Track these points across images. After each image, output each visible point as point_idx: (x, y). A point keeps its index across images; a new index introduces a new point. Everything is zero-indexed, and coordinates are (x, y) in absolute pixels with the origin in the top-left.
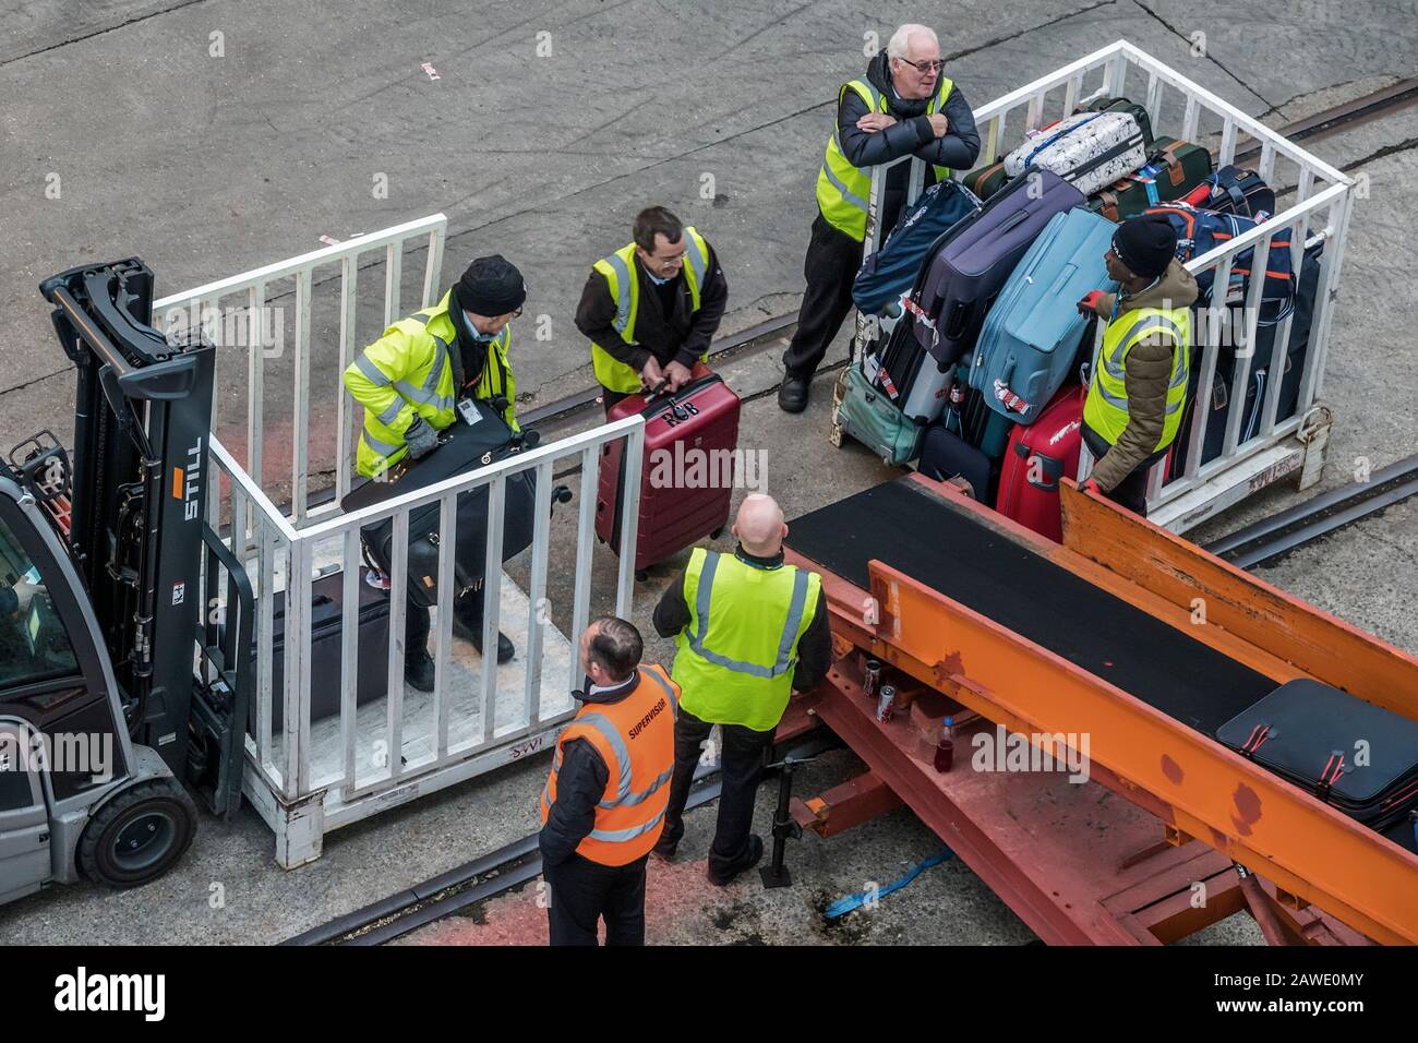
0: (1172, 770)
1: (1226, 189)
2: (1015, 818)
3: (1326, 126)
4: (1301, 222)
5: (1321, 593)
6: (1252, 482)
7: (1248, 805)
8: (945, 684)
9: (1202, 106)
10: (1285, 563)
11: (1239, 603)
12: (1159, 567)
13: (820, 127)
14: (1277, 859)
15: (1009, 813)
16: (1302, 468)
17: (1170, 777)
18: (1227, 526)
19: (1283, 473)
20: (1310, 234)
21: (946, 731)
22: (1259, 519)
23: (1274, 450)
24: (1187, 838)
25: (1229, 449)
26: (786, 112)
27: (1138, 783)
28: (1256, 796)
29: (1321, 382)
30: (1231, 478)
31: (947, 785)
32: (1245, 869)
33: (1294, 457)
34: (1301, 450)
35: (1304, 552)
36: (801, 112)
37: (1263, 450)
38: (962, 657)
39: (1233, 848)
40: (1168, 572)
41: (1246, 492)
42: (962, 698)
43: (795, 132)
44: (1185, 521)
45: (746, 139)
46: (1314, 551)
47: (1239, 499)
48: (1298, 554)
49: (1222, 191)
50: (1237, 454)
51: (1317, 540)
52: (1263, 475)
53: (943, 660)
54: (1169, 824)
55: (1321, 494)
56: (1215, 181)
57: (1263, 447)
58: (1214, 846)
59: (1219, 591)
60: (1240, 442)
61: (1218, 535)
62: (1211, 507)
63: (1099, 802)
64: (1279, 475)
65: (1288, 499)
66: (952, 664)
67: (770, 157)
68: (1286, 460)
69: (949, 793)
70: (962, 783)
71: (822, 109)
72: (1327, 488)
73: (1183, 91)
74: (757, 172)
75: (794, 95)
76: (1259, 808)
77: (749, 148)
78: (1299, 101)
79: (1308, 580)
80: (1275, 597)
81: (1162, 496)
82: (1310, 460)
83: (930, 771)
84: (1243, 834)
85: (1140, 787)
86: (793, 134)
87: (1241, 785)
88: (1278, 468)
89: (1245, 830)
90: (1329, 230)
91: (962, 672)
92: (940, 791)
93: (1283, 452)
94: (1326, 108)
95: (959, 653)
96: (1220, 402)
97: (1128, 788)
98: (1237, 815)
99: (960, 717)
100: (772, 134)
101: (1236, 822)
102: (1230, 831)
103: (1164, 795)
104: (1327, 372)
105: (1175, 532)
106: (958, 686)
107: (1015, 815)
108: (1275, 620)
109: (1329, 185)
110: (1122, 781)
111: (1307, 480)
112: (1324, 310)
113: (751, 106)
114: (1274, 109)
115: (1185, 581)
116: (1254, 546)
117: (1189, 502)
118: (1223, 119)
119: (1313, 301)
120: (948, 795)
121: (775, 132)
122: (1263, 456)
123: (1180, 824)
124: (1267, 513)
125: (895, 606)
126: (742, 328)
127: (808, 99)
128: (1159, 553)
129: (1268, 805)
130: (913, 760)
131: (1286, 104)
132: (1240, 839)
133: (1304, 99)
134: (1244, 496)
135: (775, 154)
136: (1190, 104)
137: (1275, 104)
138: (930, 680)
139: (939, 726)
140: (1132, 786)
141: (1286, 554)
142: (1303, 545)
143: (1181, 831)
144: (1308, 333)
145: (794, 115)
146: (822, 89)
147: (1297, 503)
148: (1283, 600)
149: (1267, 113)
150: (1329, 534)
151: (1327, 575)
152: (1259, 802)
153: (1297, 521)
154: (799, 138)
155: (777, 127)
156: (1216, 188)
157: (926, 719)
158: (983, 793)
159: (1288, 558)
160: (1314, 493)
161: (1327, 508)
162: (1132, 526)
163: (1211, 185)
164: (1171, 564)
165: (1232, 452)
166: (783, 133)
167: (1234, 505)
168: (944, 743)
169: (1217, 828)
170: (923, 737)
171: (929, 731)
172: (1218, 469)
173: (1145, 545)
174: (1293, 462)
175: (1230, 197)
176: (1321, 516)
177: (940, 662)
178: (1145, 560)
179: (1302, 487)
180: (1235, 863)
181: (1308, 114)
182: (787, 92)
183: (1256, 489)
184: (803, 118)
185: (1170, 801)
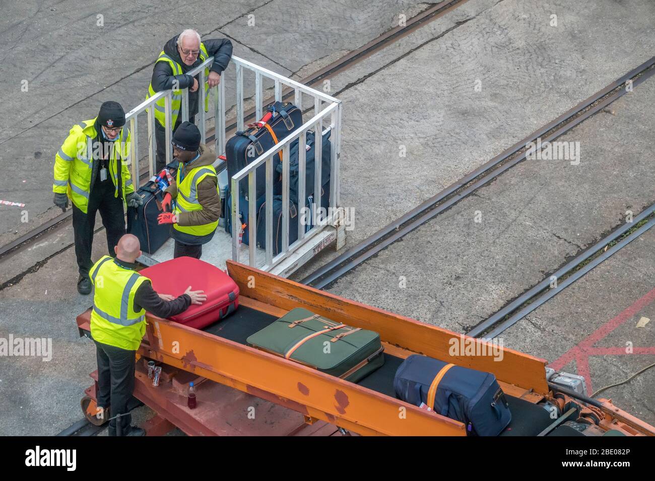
0: (303, 389)
1: (279, 113)
2: (231, 425)
3: (320, 78)
4: (319, 123)
5: (355, 297)
6: (314, 250)
7: (342, 400)
8: (188, 366)
9: (263, 76)
10: (336, 285)
11: (321, 306)
12: (280, 295)
13: (79, 113)
14: (360, 422)
15: (228, 423)
16: (336, 240)
17: (303, 393)
18: (306, 273)
19: (328, 244)
20: (324, 128)
21: (191, 389)
22: (320, 267)
23: (322, 233)
24: (315, 420)
25: (301, 235)
26: (62, 108)
27: (288, 398)
28: (345, 394)
29: (339, 198)
30: (304, 250)
31: (196, 414)
32: (344, 431)
33: (332, 235)
34: (334, 231)
35: (344, 279)
36: (70, 107)
37: (317, 234)
38: (194, 352)
39: (338, 421)
40: (285, 297)
41: (312, 255)
42: (197, 372)
43: (68, 117)
44: (286, 273)
45: (46, 124)
46: (348, 278)
47: (309, 259)
48: (341, 280)
49: (277, 114)
50: (305, 238)
51: (349, 272)
52: (319, 246)
53: (185, 355)
54: (306, 415)
55: (347, 251)
56: (273, 110)
57: (317, 232)
58: (328, 421)
59: (310, 302)
60: (306, 232)
61: (302, 277)
62: (297, 265)
63: (269, 411)
64: (326, 244)
65: (332, 256)
66: (189, 357)
67: (58, 131)
68: (328, 237)
69: (197, 418)
70: (203, 413)
71: (80, 104)
72: (350, 247)
73: (253, 70)
74: (53, 138)
75: (65, 100)
76: (347, 400)
77: (48, 128)
78: (305, 68)
79: (348, 292)
80: (338, 300)
81: (273, 263)
82: (339, 236)
83: (186, 409)
84: (342, 414)
85: (289, 400)
86: (67, 118)
87: (337, 390)
88: (325, 241)
89: (343, 412)
90: (332, 125)
91: (196, 359)
92: (193, 418)
93: (326, 234)
94: (319, 69)
95: (192, 351)
96: (294, 214)
97: (284, 401)
98: (337, 405)
99: (198, 381)
100: (57, 119)
101: (338, 409)
102: (335, 413)
103: (301, 401)
104: (341, 194)
105: (284, 278)
106: (194, 366)
107: (231, 423)
108: (339, 311)
109: (329, 104)
110: (280, 398)
111: (340, 245)
112: (335, 164)
113: (45, 108)
114: (294, 73)
115: (294, 300)
116: (320, 280)
117: (286, 263)
118: (274, 81)
119: (330, 160)
120: (197, 419)
121: (59, 118)
122: (317, 237)
123: (311, 414)
124: (323, 264)
125: (158, 334)
126: (59, 214)
127: (72, 100)
128: (279, 289)
129: (352, 397)
130: (178, 406)
131: (299, 70)
132: (341, 416)
133: (308, 66)
134: (311, 257)
135: (60, 129)
136: (257, 76)
137: (294, 71)
138: (180, 365)
139: (187, 387)
140: (285, 400)
141: (335, 281)
142: (343, 276)
143: (312, 417)
144: (330, 175)
145: (67, 109)
146: (77, 95)
147: (337, 256)
148: (341, 301)
149: (292, 75)
150: (354, 269)
151: (356, 288)
152: (348, 397)
153: (338, 265)
154: (71, 119)
155: (59, 116)
156: (274, 112)
157: (180, 385)
158: (213, 416)
159: (337, 283)
160: (343, 251)
161: (351, 257)
162: (265, 278)
163: (272, 112)
164: (286, 292)
165: (302, 237)
166: (63, 119)
167: (307, 262)
168: (191, 395)
169: (329, 413)
170: (180, 394)
171: (183, 390)
172: (298, 246)
173: (272, 286)
174: (332, 238)
175: (281, 116)
176: (349, 261)
177: (184, 356)
178: (273, 293)
179: (338, 249)
180: (339, 428)
181: (310, 73)
182: (62, 98)
183: (316, 253)
184: (71, 110)
185: (305, 404)
